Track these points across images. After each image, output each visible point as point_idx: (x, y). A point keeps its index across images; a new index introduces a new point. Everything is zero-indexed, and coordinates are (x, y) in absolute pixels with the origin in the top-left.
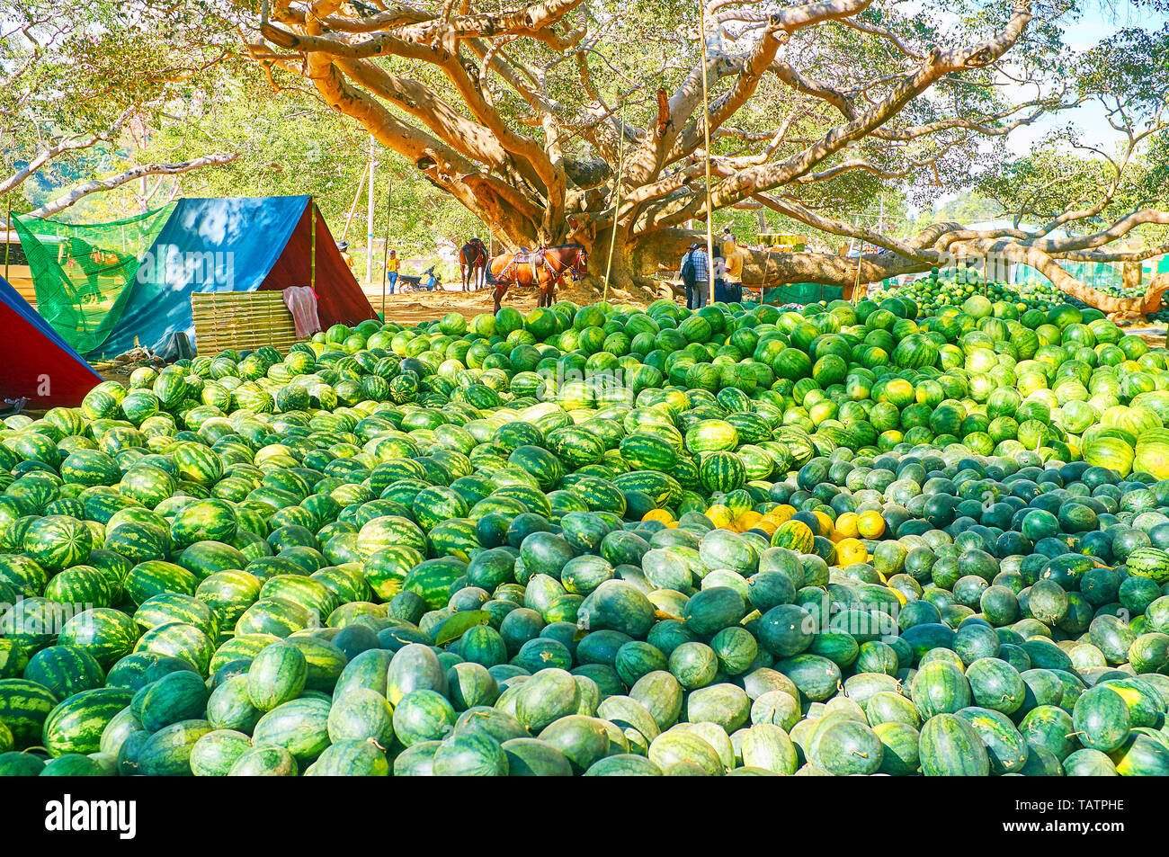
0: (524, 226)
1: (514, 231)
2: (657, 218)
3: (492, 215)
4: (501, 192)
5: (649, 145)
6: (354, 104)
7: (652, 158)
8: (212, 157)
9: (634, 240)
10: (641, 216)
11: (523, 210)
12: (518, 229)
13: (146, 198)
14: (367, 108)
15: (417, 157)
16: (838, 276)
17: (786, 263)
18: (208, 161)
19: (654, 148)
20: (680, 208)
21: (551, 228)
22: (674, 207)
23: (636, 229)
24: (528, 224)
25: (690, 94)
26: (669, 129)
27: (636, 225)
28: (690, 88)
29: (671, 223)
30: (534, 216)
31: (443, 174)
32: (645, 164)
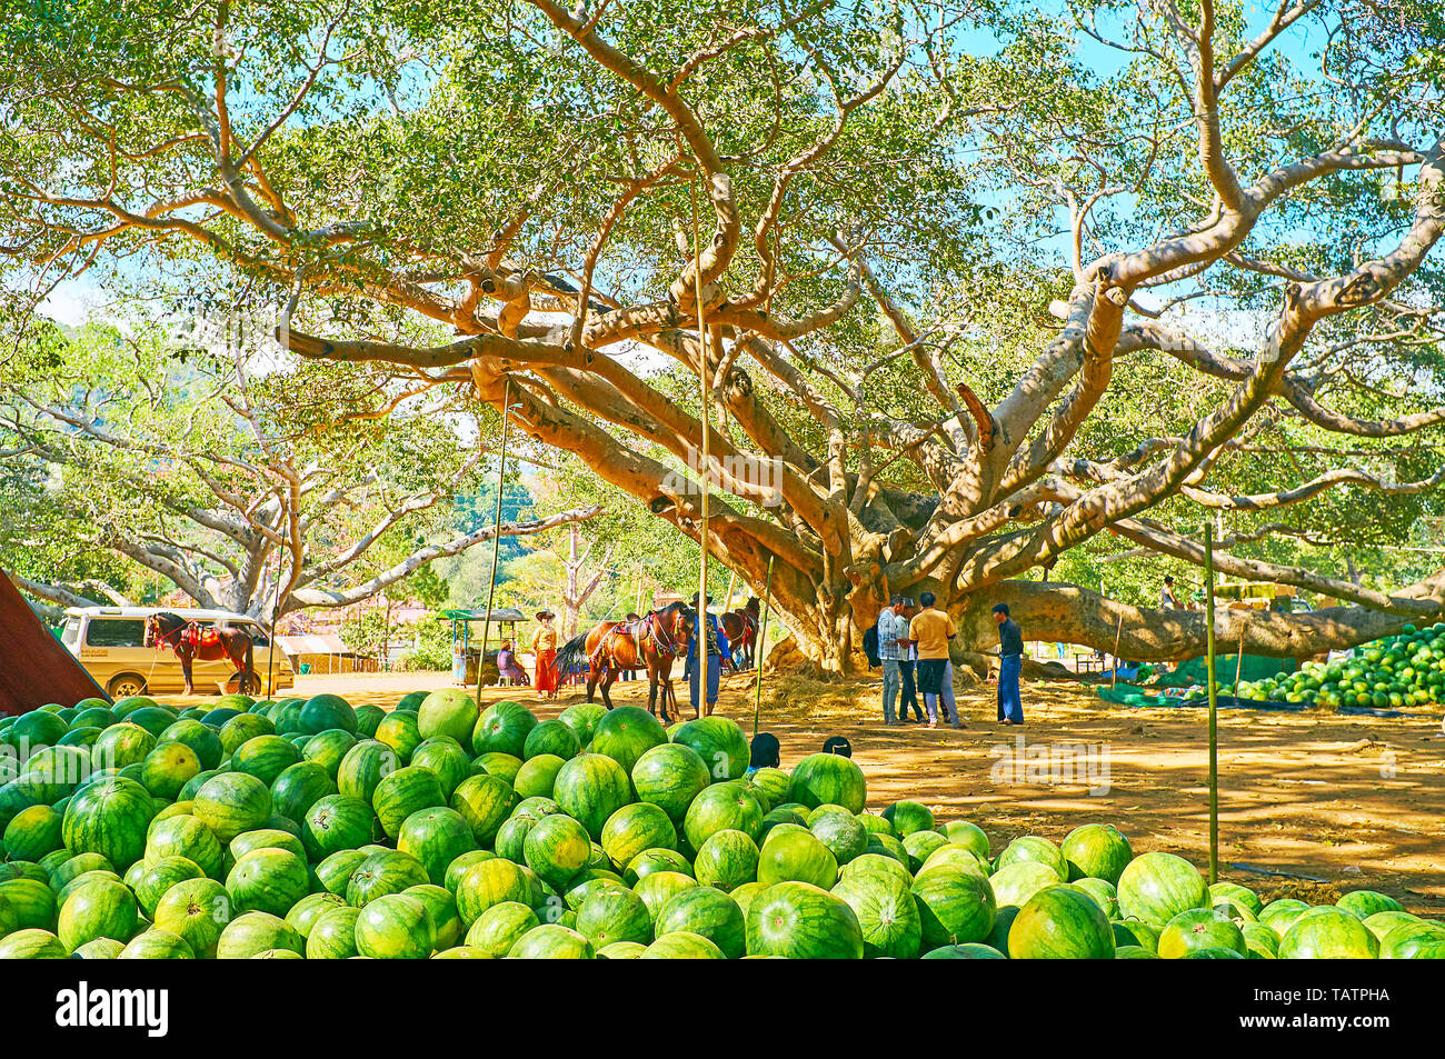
0: (799, 585)
1: (784, 591)
2: (986, 568)
3: (750, 570)
4: (761, 539)
5: (970, 465)
6: (560, 432)
7: (975, 482)
8: (571, 512)
9: (961, 599)
10: (966, 566)
11: (795, 562)
12: (790, 589)
13: (576, 565)
14: (579, 437)
15: (649, 497)
16: (1281, 644)
17: (1194, 625)
18: (567, 518)
19: (977, 468)
20: (1015, 551)
21: (832, 585)
22: (1009, 551)
23: (961, 583)
24: (804, 582)
25: (1034, 391)
26: (999, 441)
27: (960, 578)
28: (1031, 382)
29: (1007, 573)
30: (813, 570)
31: (683, 518)
32: (964, 492)
